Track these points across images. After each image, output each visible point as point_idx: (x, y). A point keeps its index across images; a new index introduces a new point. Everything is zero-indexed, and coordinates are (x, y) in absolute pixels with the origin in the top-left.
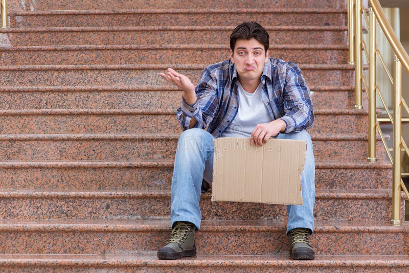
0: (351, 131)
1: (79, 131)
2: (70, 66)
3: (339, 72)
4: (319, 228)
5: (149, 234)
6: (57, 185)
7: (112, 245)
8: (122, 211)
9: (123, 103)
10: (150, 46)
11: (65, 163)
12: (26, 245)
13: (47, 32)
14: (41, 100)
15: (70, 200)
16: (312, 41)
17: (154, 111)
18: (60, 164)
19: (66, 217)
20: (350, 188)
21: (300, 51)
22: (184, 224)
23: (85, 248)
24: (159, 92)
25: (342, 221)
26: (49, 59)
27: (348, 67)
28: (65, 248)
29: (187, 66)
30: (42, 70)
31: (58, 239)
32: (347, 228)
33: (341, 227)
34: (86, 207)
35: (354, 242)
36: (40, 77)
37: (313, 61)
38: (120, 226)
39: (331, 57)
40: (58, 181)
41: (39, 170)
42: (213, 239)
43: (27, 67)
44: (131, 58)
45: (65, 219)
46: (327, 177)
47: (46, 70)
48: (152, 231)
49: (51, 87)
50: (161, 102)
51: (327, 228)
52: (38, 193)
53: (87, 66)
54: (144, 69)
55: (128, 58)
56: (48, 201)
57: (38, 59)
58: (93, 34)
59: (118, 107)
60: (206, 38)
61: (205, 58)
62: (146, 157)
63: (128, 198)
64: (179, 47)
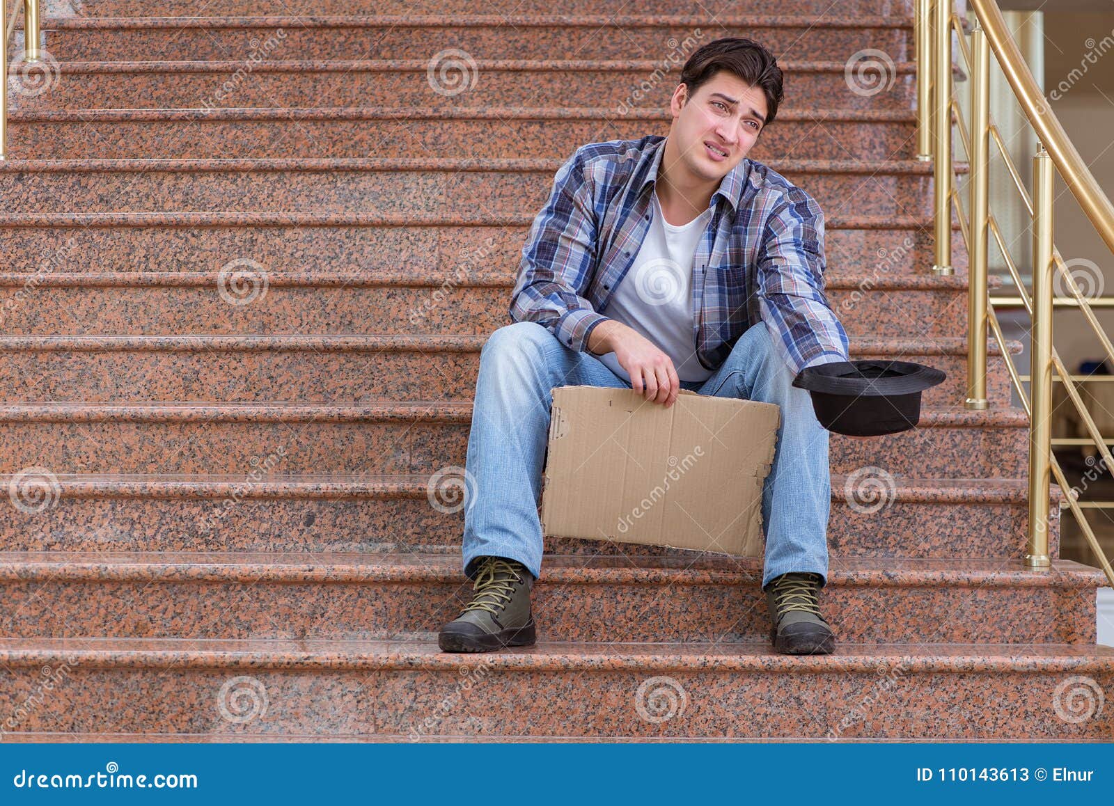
0: (924, 332)
1: (230, 327)
2: (206, 162)
3: (892, 181)
4: (846, 574)
5: (417, 590)
6: (178, 466)
7: (322, 616)
8: (346, 531)
9: (343, 257)
10: (410, 112)
11: (200, 409)
12: (106, 616)
13: (142, 72)
14: (133, 248)
15: (216, 502)
16: (822, 100)
17: (422, 278)
18: (186, 411)
19: (204, 547)
20: (922, 476)
21: (792, 126)
22: (505, 564)
23: (254, 623)
24: (434, 229)
25: (900, 560)
26: (150, 142)
27: (916, 168)
28: (205, 623)
29: (504, 162)
30: (133, 171)
31: (185, 601)
32: (917, 575)
33: (899, 573)
34: (254, 519)
35: (931, 611)
36: (128, 189)
37: (826, 151)
38: (343, 569)
39: (871, 140)
40: (182, 454)
41: (133, 426)
42: (577, 603)
43: (96, 163)
44: (361, 140)
45: (201, 551)
46: (863, 448)
47: (145, 172)
48: (423, 581)
49: (158, 216)
50: (440, 254)
51: (864, 574)
52: (132, 484)
53: (247, 161)
54: (396, 170)
55: (352, 142)
56: (159, 504)
57: (121, 142)
58: (260, 79)
59: (328, 267)
60: (553, 90)
61: (549, 142)
62: (405, 394)
63: (362, 499)
64: (482, 115)
